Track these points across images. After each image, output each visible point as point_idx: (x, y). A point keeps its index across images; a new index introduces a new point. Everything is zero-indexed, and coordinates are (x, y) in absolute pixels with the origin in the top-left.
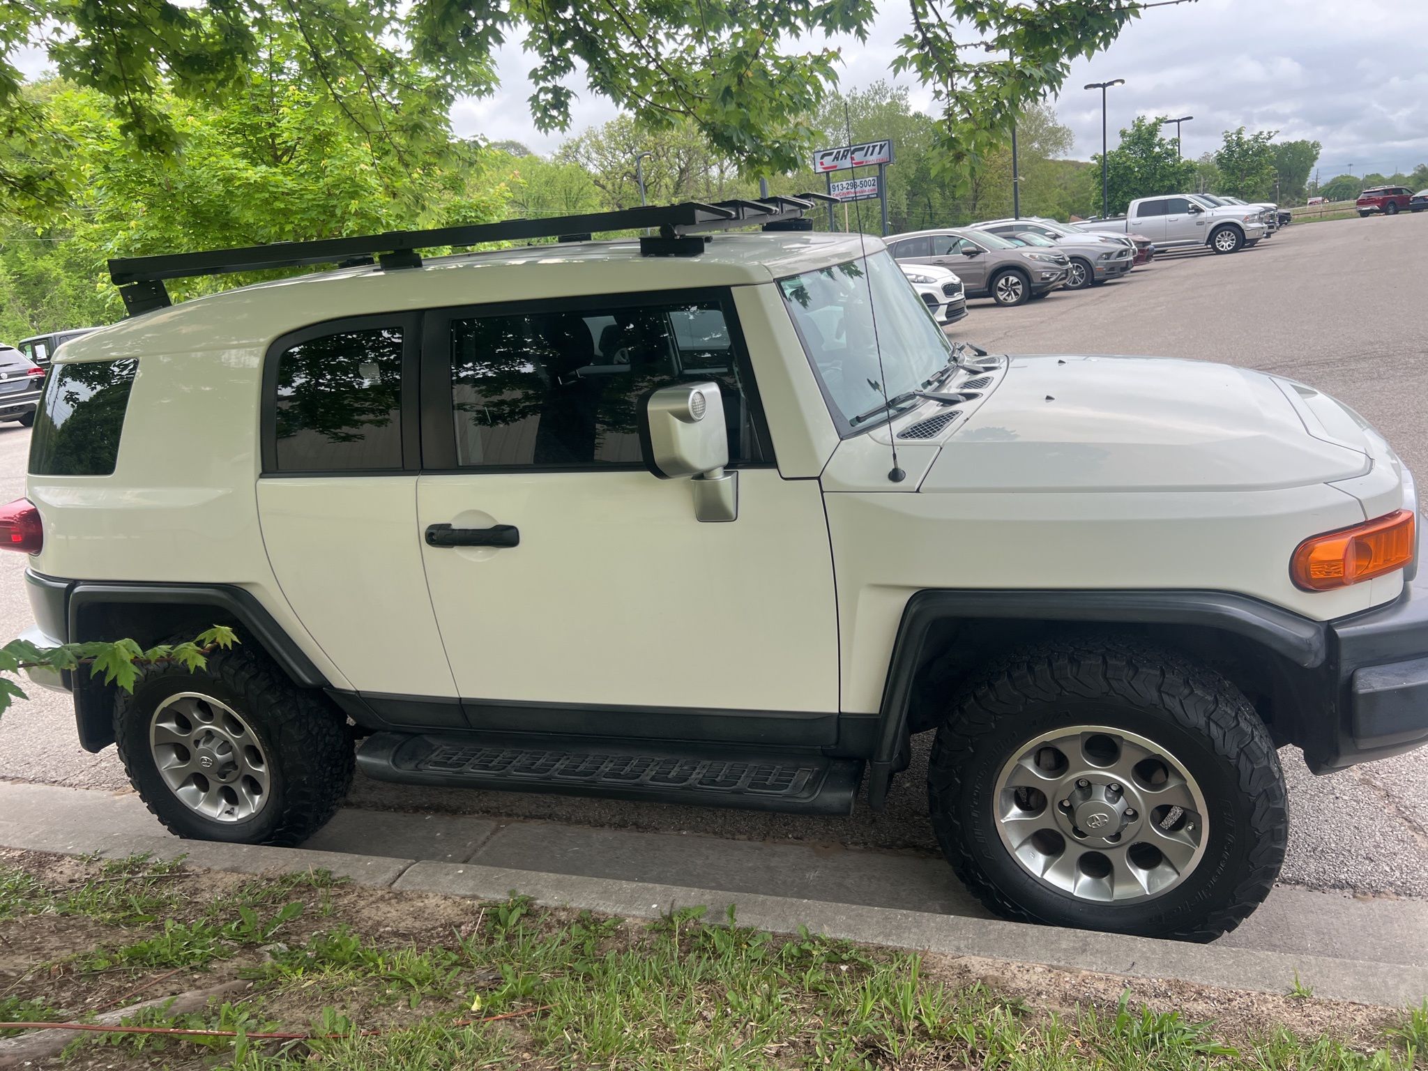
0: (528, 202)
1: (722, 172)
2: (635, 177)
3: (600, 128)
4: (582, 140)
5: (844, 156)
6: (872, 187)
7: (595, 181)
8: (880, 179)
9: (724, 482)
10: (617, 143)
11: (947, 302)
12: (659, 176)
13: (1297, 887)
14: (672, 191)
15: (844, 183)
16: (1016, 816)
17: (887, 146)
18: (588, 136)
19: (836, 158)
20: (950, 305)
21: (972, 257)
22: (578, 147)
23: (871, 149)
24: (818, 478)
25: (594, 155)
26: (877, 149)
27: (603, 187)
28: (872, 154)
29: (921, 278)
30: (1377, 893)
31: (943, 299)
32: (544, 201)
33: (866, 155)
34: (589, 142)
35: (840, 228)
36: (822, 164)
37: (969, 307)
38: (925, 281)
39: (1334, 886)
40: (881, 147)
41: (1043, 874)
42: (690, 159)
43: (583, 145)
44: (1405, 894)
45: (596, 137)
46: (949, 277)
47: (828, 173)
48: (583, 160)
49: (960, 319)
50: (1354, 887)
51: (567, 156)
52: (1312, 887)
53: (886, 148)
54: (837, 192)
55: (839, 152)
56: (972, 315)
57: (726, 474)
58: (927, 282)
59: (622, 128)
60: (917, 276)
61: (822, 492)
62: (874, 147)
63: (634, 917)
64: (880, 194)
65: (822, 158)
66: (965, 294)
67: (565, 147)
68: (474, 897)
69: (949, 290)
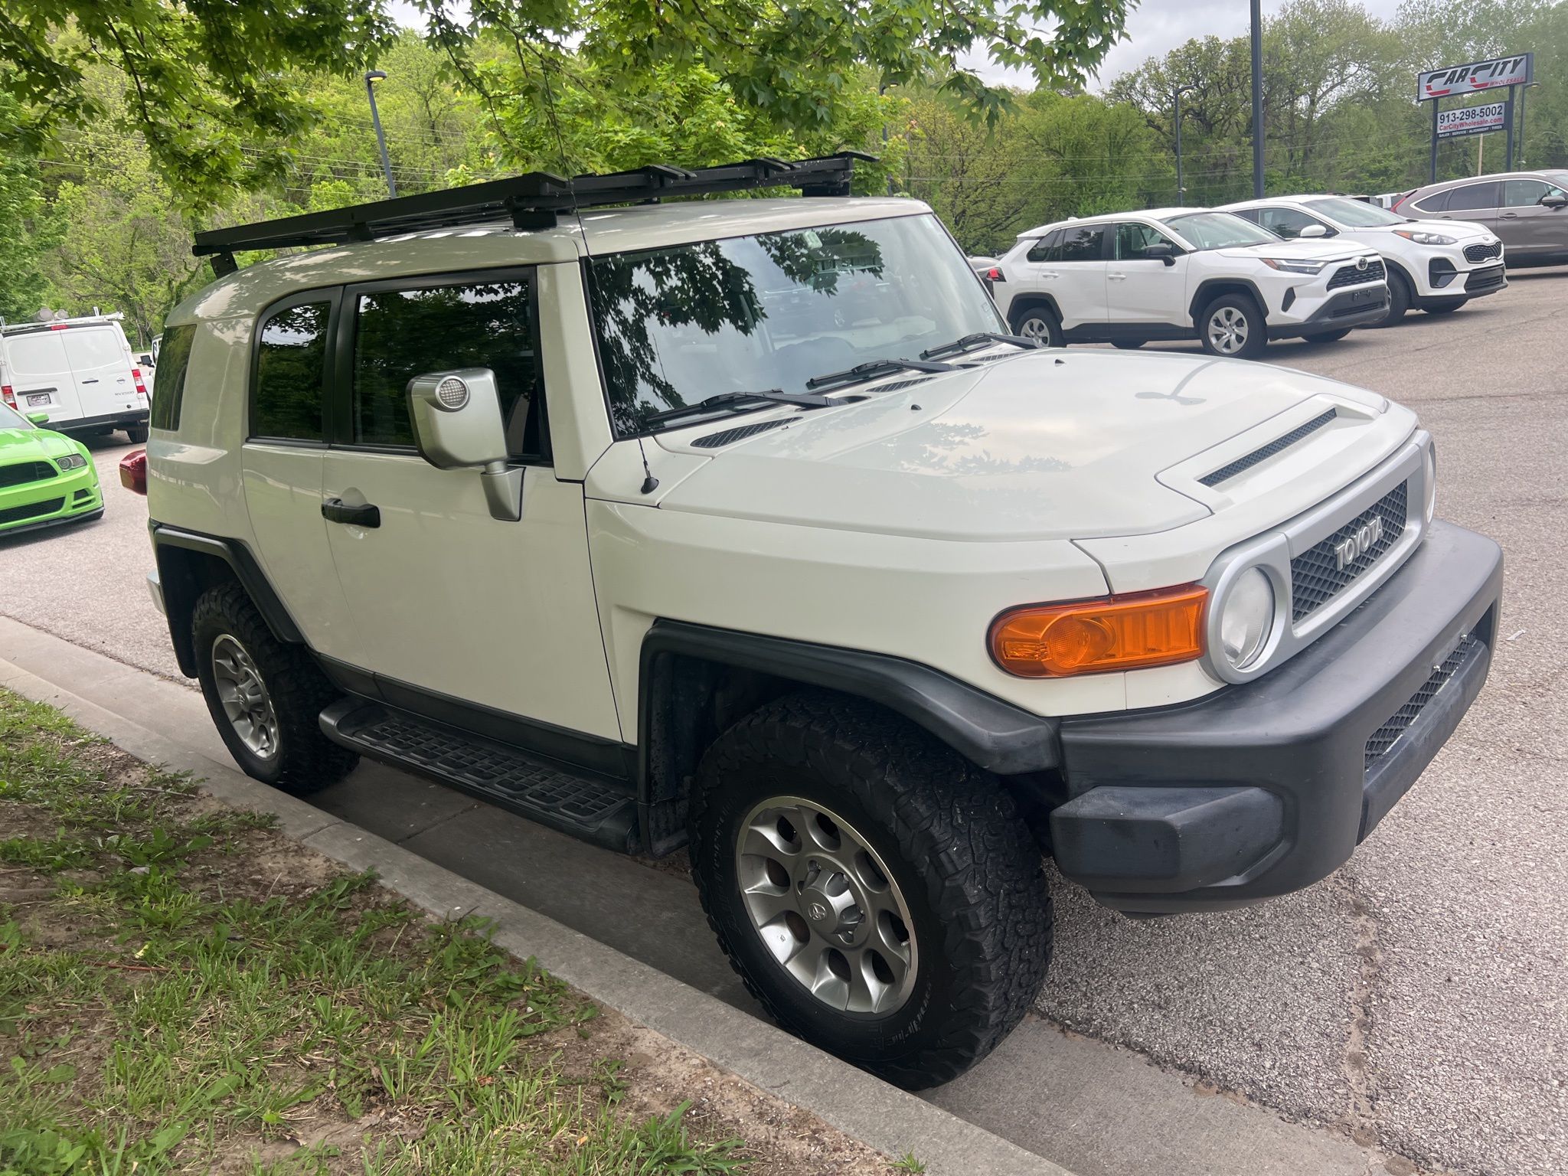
0: (1065, 148)
1: (1313, 103)
2: (1198, 115)
3: (1161, 58)
4: (1139, 74)
5: (1462, 77)
6: (1496, 116)
7: (1148, 121)
8: (1509, 106)
9: (506, 478)
10: (1182, 75)
11: (1470, 269)
12: (1231, 111)
13: (1139, 1056)
14: (1243, 130)
15: (1458, 112)
16: (764, 888)
17: (1524, 61)
18: (1147, 68)
19: (1450, 80)
20: (1472, 273)
21: (1557, 209)
22: (1134, 82)
23: (1501, 66)
24: (582, 482)
25: (1151, 91)
26: (1510, 66)
27: (1159, 128)
28: (1501, 73)
29: (1434, 238)
30: (1225, 1089)
31: (1463, 266)
32: (1084, 147)
33: (1492, 74)
34: (1147, 76)
35: (1470, 168)
36: (1429, 88)
37: (1510, 278)
38: (1441, 242)
39: (1181, 1067)
40: (1516, 63)
41: (786, 962)
42: (1271, 89)
43: (1139, 80)
44: (1260, 1101)
45: (1156, 69)
46: (1480, 234)
47: (1436, 100)
48: (1137, 97)
49: (1494, 291)
50: (1203, 1074)
51: (1120, 95)
52: (1156, 1061)
53: (1522, 66)
54: (1446, 124)
55: (1454, 73)
56: (1513, 288)
57: (508, 468)
58: (1442, 243)
59: (1189, 56)
60: (1430, 235)
61: (585, 498)
62: (1505, 64)
63: (434, 914)
64: (1507, 125)
65: (1430, 81)
66: (1505, 258)
67: (1118, 83)
68: (345, 865)
69: (1474, 253)
